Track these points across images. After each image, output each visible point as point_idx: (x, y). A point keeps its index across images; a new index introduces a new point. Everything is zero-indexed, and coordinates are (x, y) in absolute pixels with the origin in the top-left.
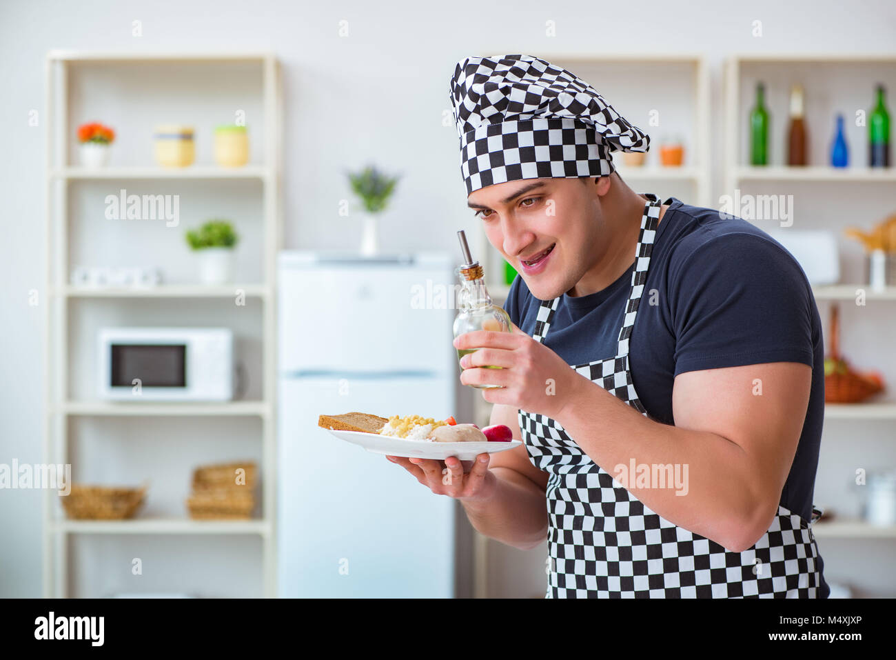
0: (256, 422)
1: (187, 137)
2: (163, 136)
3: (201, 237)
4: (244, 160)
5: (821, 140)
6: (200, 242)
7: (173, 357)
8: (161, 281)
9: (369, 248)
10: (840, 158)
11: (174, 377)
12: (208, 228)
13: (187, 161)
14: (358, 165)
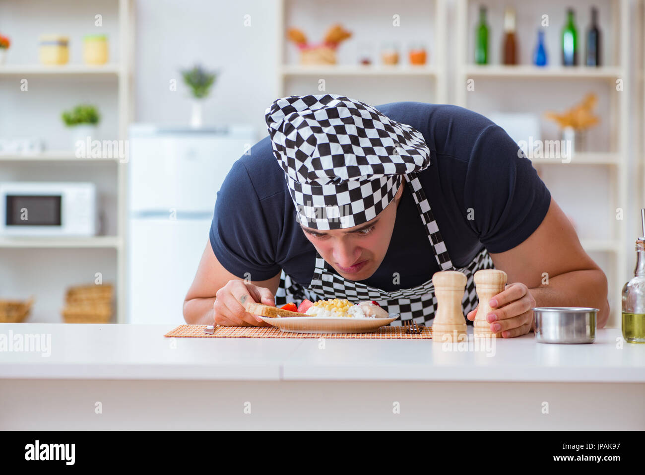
0: (111, 254)
1: (64, 44)
2: (45, 43)
3: (73, 116)
4: (105, 60)
5: (527, 47)
6: (73, 121)
7: (52, 204)
8: (44, 147)
9: (196, 122)
10: (542, 59)
11: (52, 218)
12: (78, 110)
13: (64, 60)
14: (188, 63)
